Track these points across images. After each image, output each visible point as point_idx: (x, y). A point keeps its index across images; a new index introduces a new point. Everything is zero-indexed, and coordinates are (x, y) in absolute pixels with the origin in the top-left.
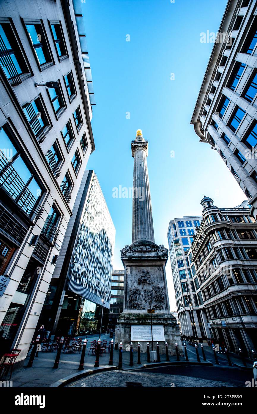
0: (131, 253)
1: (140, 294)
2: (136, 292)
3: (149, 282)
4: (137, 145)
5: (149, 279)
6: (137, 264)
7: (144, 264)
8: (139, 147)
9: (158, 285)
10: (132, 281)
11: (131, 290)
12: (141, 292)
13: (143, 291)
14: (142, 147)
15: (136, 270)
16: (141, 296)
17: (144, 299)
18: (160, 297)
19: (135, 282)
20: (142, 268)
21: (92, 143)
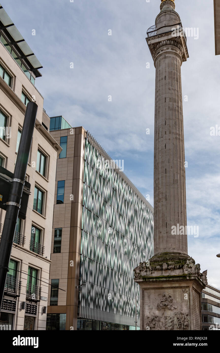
0: (148, 272)
1: (159, 321)
2: (155, 319)
3: (170, 308)
4: (159, 42)
5: (171, 304)
6: (156, 286)
7: (165, 286)
8: (163, 45)
9: (182, 310)
10: (150, 307)
11: (149, 317)
12: (161, 319)
13: (163, 317)
14: (170, 44)
15: (155, 293)
16: (161, 323)
17: (164, 327)
18: (182, 325)
19: (154, 308)
20: (162, 291)
21: (55, 146)
